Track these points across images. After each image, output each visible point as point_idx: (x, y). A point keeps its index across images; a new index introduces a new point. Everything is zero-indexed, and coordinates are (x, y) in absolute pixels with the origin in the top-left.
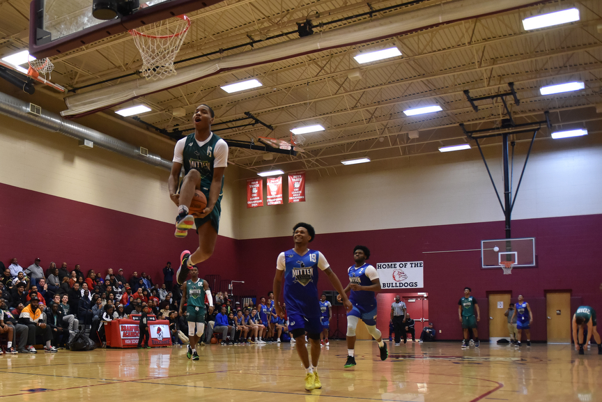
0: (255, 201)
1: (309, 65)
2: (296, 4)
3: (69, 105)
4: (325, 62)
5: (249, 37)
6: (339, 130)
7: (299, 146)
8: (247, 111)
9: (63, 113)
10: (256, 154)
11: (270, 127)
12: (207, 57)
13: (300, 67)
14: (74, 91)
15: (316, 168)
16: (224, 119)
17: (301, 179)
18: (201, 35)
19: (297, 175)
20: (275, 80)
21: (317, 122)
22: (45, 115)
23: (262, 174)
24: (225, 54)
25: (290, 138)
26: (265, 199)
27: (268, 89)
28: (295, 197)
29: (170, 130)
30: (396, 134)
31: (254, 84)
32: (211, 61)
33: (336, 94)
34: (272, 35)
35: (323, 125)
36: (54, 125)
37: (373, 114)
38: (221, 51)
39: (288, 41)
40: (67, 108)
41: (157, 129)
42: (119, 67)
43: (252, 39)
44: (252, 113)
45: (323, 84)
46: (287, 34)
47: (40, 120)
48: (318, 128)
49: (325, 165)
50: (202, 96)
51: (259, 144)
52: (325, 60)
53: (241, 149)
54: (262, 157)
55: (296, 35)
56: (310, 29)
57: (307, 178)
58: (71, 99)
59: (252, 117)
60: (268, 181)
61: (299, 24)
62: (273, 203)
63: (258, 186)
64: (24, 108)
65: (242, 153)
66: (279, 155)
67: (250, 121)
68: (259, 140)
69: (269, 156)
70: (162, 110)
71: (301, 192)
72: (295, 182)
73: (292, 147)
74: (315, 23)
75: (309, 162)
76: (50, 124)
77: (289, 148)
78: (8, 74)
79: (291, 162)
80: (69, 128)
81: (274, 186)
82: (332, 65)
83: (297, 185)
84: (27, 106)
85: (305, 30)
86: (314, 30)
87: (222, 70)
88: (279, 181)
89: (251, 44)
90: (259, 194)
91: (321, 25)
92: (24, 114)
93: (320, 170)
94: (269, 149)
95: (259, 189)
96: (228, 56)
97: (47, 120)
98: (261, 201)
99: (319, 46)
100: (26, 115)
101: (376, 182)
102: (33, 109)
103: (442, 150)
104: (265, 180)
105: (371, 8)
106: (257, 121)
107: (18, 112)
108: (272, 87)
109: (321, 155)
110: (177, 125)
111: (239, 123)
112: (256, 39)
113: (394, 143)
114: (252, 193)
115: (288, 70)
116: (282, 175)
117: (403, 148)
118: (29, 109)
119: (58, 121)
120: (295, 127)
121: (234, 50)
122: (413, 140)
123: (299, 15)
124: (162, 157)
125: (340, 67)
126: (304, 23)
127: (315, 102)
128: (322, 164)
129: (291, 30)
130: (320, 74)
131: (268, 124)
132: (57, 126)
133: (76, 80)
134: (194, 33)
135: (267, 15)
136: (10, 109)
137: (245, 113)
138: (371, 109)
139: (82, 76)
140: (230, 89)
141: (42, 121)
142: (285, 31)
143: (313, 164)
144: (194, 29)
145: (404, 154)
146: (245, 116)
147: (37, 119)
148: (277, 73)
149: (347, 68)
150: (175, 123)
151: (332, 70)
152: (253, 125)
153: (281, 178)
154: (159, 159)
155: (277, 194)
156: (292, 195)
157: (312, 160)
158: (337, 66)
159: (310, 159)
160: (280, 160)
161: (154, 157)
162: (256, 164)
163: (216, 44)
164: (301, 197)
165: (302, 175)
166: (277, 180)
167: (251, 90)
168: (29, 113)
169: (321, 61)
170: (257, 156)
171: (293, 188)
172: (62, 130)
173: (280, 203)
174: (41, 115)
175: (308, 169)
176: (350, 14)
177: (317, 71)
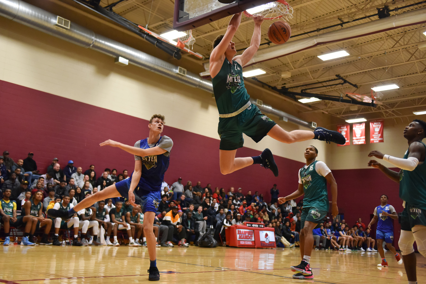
1: (387, 40)
3: (206, 69)
4: (399, 37)
5: (340, 19)
7: (379, 100)
8: (338, 74)
9: (202, 74)
11: (355, 86)
12: (307, 34)
13: (380, 41)
15: (392, 117)
16: (320, 80)
17: (380, 126)
18: (304, 19)
19: (377, 122)
20: (360, 51)
21: (393, 82)
22: (189, 75)
23: (349, 121)
24: (321, 32)
25: (371, 94)
26: (351, 140)
27: (354, 58)
28: (375, 138)
29: (279, 87)
31: (343, 54)
32: (310, 37)
33: (408, 61)
34: (357, 18)
35: (398, 84)
36: (195, 83)
38: (318, 30)
39: (369, 22)
40: (204, 70)
41: (269, 86)
42: (243, 42)
43: (342, 21)
44: (342, 75)
45: (398, 54)
46: (369, 17)
47: (185, 79)
48: (394, 87)
49: (400, 115)
50: (304, 63)
51: (347, 98)
52: (400, 35)
53: (331, 101)
54: (349, 108)
55: (376, 17)
56: (387, 12)
57: (385, 125)
59: (342, 78)
60: (354, 126)
61: (378, 9)
62: (357, 143)
63: (346, 129)
64: (174, 70)
65: (334, 105)
66: (363, 107)
67: (340, 81)
68: (347, 96)
69: (355, 108)
70: (274, 73)
71: (380, 135)
72: (376, 127)
73: (373, 101)
74: (391, 8)
75: (386, 112)
76: (192, 81)
77: (371, 102)
78: (163, 45)
79: (371, 112)
80: (206, 85)
81: (359, 130)
82: (405, 39)
83: (377, 130)
84: (177, 68)
85: (384, 13)
86: (391, 13)
87: (319, 44)
88: (363, 127)
89: (341, 25)
91: (396, 9)
92: (174, 74)
93: (396, 118)
94: (354, 102)
95: (346, 132)
96: (323, 34)
97: (190, 79)
99: (394, 25)
100: (176, 75)
102: (180, 71)
104: (351, 126)
106: (345, 82)
107: (170, 73)
108: (357, 56)
109: (397, 107)
110: (285, 84)
111: (331, 83)
112: (345, 20)
116: (365, 122)
118: (178, 71)
119: (198, 80)
120: (376, 86)
121: (328, 29)
123: (380, 3)
124: (273, 107)
125: (411, 40)
126: (383, 8)
127: (392, 67)
128: (397, 114)
129: (372, 14)
130: (396, 46)
131: (354, 84)
132: (197, 83)
134: (299, 17)
135: (354, 3)
136: (160, 69)
137: (336, 76)
140: (325, 57)
141: (186, 79)
142: (368, 14)
143: (390, 114)
144: (299, 14)
146: (336, 78)
147: (183, 78)
148: (361, 46)
149: (417, 41)
150: (283, 82)
151: (406, 43)
152: (342, 84)
153: (364, 125)
154: (270, 108)
155: (361, 136)
156: (373, 138)
157: (389, 111)
158: (409, 40)
159: (387, 110)
160: (363, 110)
161: (267, 107)
162: (345, 113)
163: (315, 25)
164: (380, 139)
165: (381, 122)
166: (361, 126)
167: (341, 58)
168: (178, 74)
169: (397, 36)
170: (345, 107)
171: (374, 132)
172: (200, 86)
173: (363, 143)
174: (186, 75)
175: (386, 118)
176: (421, 1)
177: (394, 44)
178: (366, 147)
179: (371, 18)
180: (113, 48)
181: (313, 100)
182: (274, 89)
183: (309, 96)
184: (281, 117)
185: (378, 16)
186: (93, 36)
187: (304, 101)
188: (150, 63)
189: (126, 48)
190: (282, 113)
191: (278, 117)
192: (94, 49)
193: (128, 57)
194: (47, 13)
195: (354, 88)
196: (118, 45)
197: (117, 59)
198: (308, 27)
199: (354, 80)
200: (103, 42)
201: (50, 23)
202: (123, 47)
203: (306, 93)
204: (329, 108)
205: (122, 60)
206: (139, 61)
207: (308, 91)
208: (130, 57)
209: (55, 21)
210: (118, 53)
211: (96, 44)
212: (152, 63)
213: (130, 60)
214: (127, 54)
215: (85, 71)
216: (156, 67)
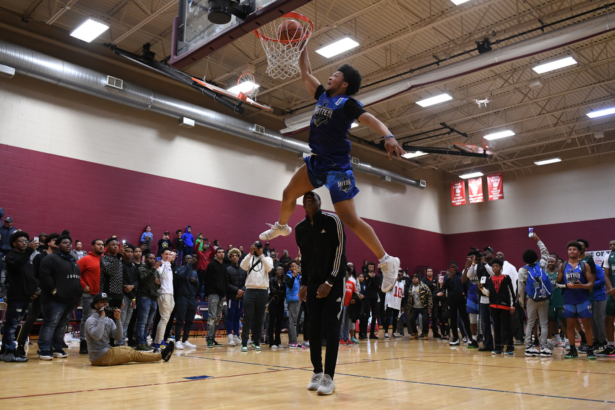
0: (458, 200)
2: (473, 29)
3: (287, 125)
4: (509, 76)
5: (435, 57)
6: (529, 134)
7: (490, 149)
8: (443, 122)
9: (282, 131)
10: (456, 159)
11: (465, 135)
12: (400, 77)
13: (487, 81)
14: (292, 113)
15: (512, 169)
16: (424, 130)
17: (499, 180)
18: (395, 60)
19: (495, 176)
20: (466, 94)
21: (507, 128)
22: (268, 133)
23: (464, 177)
24: (415, 73)
25: (483, 143)
26: (467, 198)
27: (458, 103)
28: (494, 195)
29: (377, 142)
30: (584, 135)
31: (445, 98)
32: (404, 79)
33: (521, 102)
34: (455, 54)
35: (513, 130)
36: (277, 142)
37: (559, 119)
38: (412, 71)
39: (470, 58)
40: (286, 127)
41: (365, 141)
43: (438, 59)
44: (448, 124)
45: (510, 96)
46: (468, 52)
47: (263, 138)
48: (509, 133)
49: (520, 166)
50: (402, 111)
51: (456, 150)
53: (441, 155)
54: (460, 162)
56: (488, 46)
57: (504, 178)
58: (289, 120)
59: (448, 127)
60: (469, 182)
61: (478, 43)
62: (474, 202)
63: (461, 187)
64: (250, 129)
65: (445, 159)
66: (478, 159)
67: (448, 130)
68: (455, 146)
69: (468, 160)
71: (499, 191)
72: (494, 182)
73: (485, 151)
74: (493, 40)
75: (505, 164)
76: (272, 141)
77: (482, 152)
79: (488, 165)
80: (289, 144)
81: (475, 186)
83: (496, 185)
84: (253, 127)
85: (484, 47)
86: (493, 46)
87: (413, 87)
88: (480, 182)
89: (437, 63)
90: (462, 194)
91: (498, 42)
92: (250, 134)
93: (516, 170)
94: (464, 153)
95: (461, 189)
96: (418, 75)
97: (270, 137)
98: (464, 200)
99: (496, 59)
100: (252, 134)
101: (569, 180)
102: (257, 129)
104: (466, 181)
105: (542, 24)
106: (452, 130)
107: (245, 132)
108: (462, 100)
109: (517, 157)
111: (438, 133)
112: (442, 58)
113: (582, 143)
114: (455, 193)
115: (477, 85)
116: (482, 177)
117: (592, 148)
118: (254, 130)
119: (280, 138)
120: (488, 134)
121: (423, 69)
122: (600, 140)
123: (478, 36)
124: (372, 165)
125: (522, 77)
126: (483, 42)
127: (505, 110)
128: (517, 166)
129: (472, 48)
130: (505, 85)
131: (463, 132)
132: (279, 143)
133: (293, 104)
134: (389, 58)
135: (452, 38)
136: (238, 130)
137: (441, 124)
138: (557, 114)
139: (296, 100)
140: (424, 103)
141: (266, 139)
142: (468, 49)
143: (509, 166)
144: (388, 54)
145: (593, 152)
146: (441, 127)
147: (261, 137)
148: (467, 88)
149: (529, 79)
151: (515, 82)
152: (449, 133)
153: (481, 179)
154: (370, 167)
155: (478, 193)
156: (492, 194)
157: (508, 162)
158: (519, 78)
159: (505, 162)
160: (479, 163)
161: (365, 165)
162: (457, 168)
163: (408, 65)
164: (500, 195)
165: (499, 175)
166: (478, 181)
167: (443, 103)
168: (254, 133)
169: (506, 75)
170: (458, 160)
171: (492, 187)
172: (282, 145)
173: (481, 201)
174: (265, 134)
175: (504, 170)
176: (525, 30)
177: (503, 83)
178: (485, 206)
179: (472, 53)
180: (175, 107)
181: (419, 154)
182: (371, 144)
183: (413, 149)
184: (383, 177)
185: (477, 51)
186: (151, 95)
187: (408, 155)
188: (220, 122)
189: (190, 106)
190: (384, 172)
191: (380, 177)
192: (153, 110)
193: (193, 117)
194: (96, 74)
195: (464, 138)
196: (181, 104)
197: (182, 121)
198: (400, 68)
199: (462, 129)
200: (163, 102)
201: (100, 84)
202: (187, 106)
203: (408, 146)
204: (439, 162)
205: (186, 121)
206: (207, 121)
207: (409, 144)
208: (196, 117)
209: (105, 81)
210: (182, 113)
211: (155, 105)
212: (223, 123)
213: (196, 120)
214: (193, 113)
215: (145, 137)
216: (228, 127)
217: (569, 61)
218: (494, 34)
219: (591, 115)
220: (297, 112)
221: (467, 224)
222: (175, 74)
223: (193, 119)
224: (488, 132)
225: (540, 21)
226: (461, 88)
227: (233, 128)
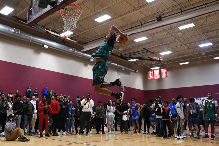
0: (150, 78)
2: (155, 12)
3: (84, 48)
5: (140, 23)
6: (177, 53)
7: (163, 59)
12: (127, 30)
13: (161, 32)
14: (86, 43)
15: (171, 66)
16: (137, 51)
17: (166, 70)
18: (125, 24)
19: (164, 68)
20: (153, 37)
21: (169, 50)
22: (77, 51)
23: (152, 69)
24: (133, 28)
25: (159, 56)
26: (154, 77)
27: (150, 41)
28: (164, 76)
29: (119, 55)
30: (198, 53)
31: (145, 38)
33: (174, 40)
34: (149, 21)
35: (171, 51)
36: (80, 55)
37: (188, 47)
40: (84, 49)
41: (115, 55)
42: (99, 35)
43: (142, 23)
44: (146, 48)
45: (170, 38)
47: (75, 53)
48: (169, 52)
49: (174, 65)
50: (129, 43)
51: (149, 58)
52: (170, 29)
53: (144, 60)
54: (151, 63)
56: (161, 19)
57: (168, 69)
58: (85, 46)
59: (146, 50)
60: (154, 71)
61: (157, 18)
62: (156, 78)
63: (151, 72)
64: (70, 49)
65: (145, 62)
66: (158, 62)
69: (154, 63)
70: (115, 48)
71: (166, 74)
72: (164, 71)
74: (162, 17)
75: (168, 64)
76: (78, 54)
77: (159, 59)
79: (162, 64)
80: (85, 55)
81: (157, 72)
83: (165, 72)
84: (71, 49)
85: (159, 19)
86: (163, 19)
87: (132, 34)
88: (158, 71)
89: (141, 25)
90: (152, 75)
92: (70, 51)
93: (172, 67)
94: (152, 60)
95: (151, 73)
96: (134, 30)
97: (78, 53)
98: (152, 78)
99: (164, 24)
100: (71, 51)
101: (192, 70)
102: (73, 49)
103: (215, 58)
104: (153, 70)
105: (181, 10)
106: (148, 51)
107: (68, 51)
108: (151, 39)
109: (173, 61)
110: (122, 53)
111: (142, 52)
113: (197, 56)
114: (149, 75)
115: (157, 34)
116: (159, 69)
117: (201, 58)
118: (71, 50)
119: (81, 53)
121: (136, 27)
122: (204, 55)
123: (157, 15)
124: (117, 64)
126: (159, 17)
127: (168, 44)
128: (173, 65)
129: (155, 19)
131: (152, 52)
132: (81, 55)
133: (86, 40)
134: (123, 22)
135: (147, 15)
136: (65, 50)
137: (143, 48)
138: (188, 45)
139: (88, 39)
140: (137, 40)
141: (76, 53)
142: (153, 20)
143: (170, 65)
145: (201, 60)
146: (144, 49)
147: (74, 53)
148: (154, 35)
149: (177, 31)
152: (146, 52)
153: (159, 70)
154: (116, 64)
155: (158, 75)
156: (163, 75)
157: (169, 63)
158: (173, 31)
159: (168, 63)
160: (158, 64)
161: (115, 64)
162: (150, 65)
163: (131, 26)
164: (166, 76)
165: (166, 68)
166: (158, 70)
167: (144, 40)
168: (72, 51)
169: (168, 30)
170: (150, 62)
171: (163, 73)
172: (83, 56)
173: (159, 78)
174: (76, 51)
175: (168, 66)
176: (175, 13)
177: (167, 33)
178: (160, 80)
179: (155, 21)
180: (40, 41)
181: (135, 60)
182: (117, 56)
183: (133, 58)
184: (122, 68)
185: (157, 21)
186: (31, 36)
187: (131, 60)
188: (58, 47)
189: (47, 41)
190: (122, 67)
191: (120, 68)
192: (32, 42)
193: (48, 44)
194: (10, 27)
195: (152, 54)
196: (43, 40)
197: (43, 46)
198: (128, 27)
199: (151, 50)
200: (36, 39)
201: (11, 31)
202: (45, 40)
204: (143, 63)
205: (45, 46)
206: (53, 46)
207: (131, 56)
208: (49, 45)
209: (13, 31)
210: (43, 43)
211: (33, 40)
212: (59, 47)
213: (49, 46)
214: (48, 43)
215: (29, 52)
216: (61, 48)
217: (192, 25)
218: (163, 14)
219: (201, 46)
220: (88, 43)
221: (153, 87)
222: (40, 28)
223: (48, 46)
224: (161, 52)
225: (181, 9)
226: (151, 35)
227: (63, 49)
